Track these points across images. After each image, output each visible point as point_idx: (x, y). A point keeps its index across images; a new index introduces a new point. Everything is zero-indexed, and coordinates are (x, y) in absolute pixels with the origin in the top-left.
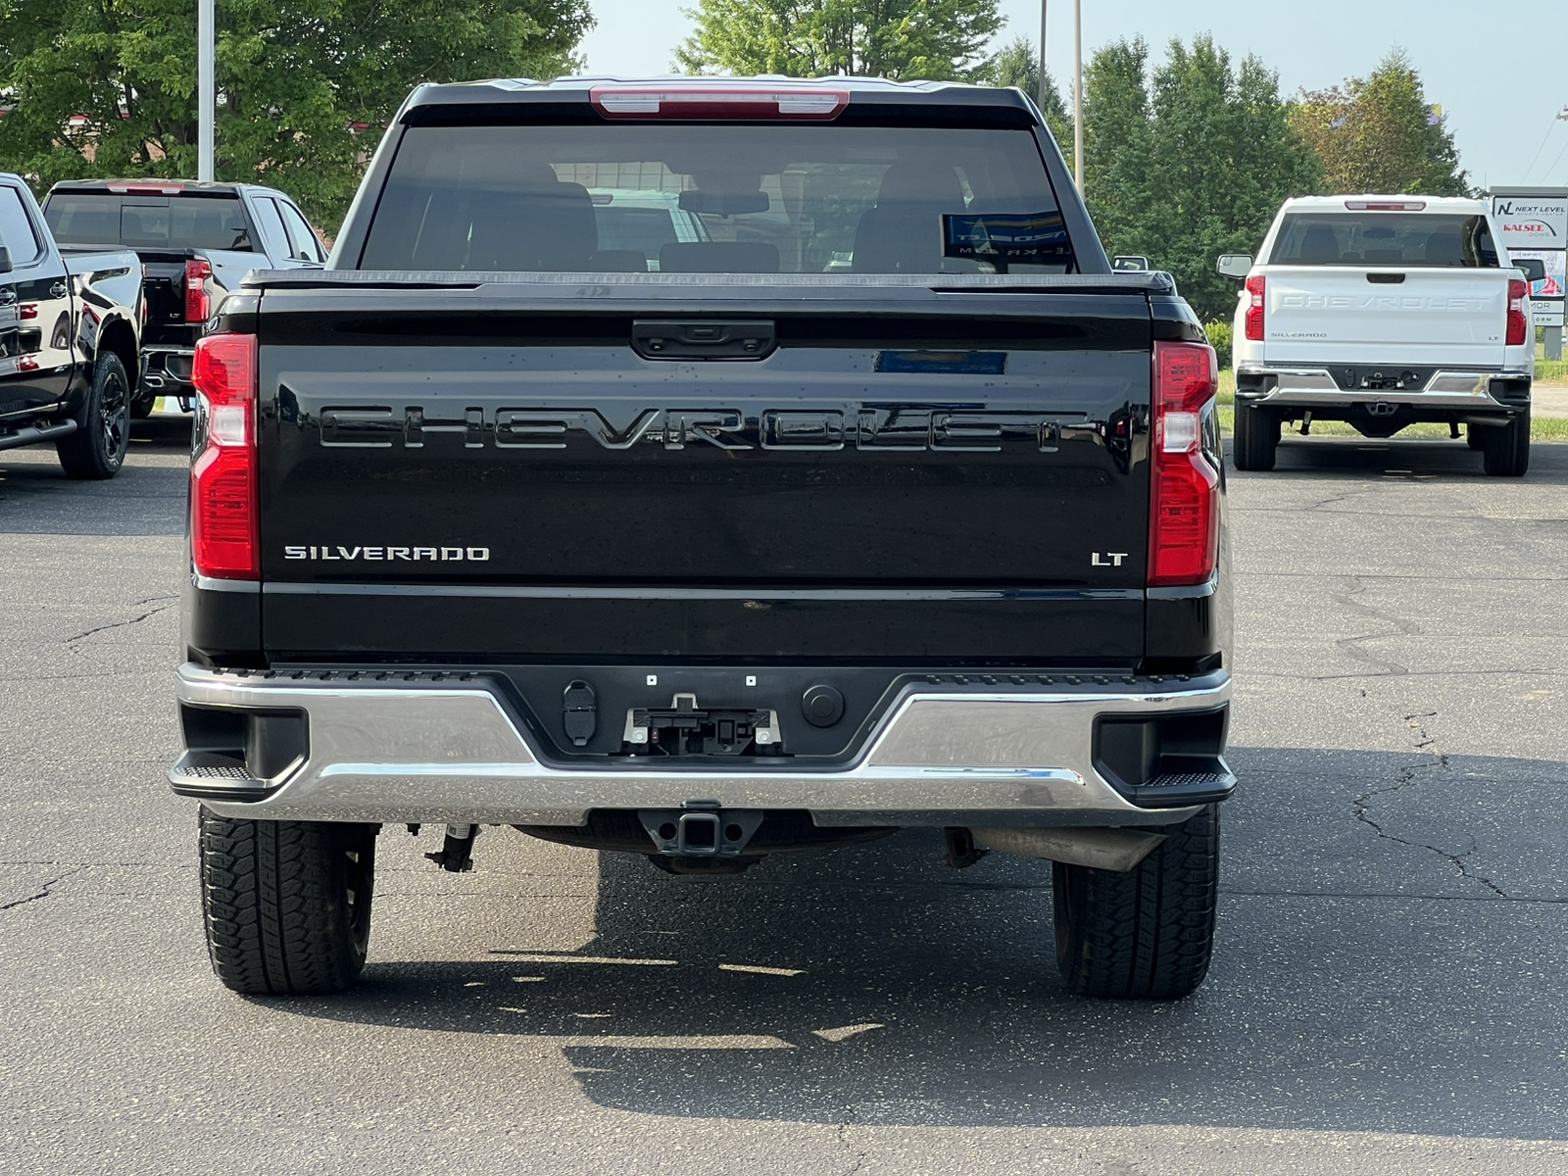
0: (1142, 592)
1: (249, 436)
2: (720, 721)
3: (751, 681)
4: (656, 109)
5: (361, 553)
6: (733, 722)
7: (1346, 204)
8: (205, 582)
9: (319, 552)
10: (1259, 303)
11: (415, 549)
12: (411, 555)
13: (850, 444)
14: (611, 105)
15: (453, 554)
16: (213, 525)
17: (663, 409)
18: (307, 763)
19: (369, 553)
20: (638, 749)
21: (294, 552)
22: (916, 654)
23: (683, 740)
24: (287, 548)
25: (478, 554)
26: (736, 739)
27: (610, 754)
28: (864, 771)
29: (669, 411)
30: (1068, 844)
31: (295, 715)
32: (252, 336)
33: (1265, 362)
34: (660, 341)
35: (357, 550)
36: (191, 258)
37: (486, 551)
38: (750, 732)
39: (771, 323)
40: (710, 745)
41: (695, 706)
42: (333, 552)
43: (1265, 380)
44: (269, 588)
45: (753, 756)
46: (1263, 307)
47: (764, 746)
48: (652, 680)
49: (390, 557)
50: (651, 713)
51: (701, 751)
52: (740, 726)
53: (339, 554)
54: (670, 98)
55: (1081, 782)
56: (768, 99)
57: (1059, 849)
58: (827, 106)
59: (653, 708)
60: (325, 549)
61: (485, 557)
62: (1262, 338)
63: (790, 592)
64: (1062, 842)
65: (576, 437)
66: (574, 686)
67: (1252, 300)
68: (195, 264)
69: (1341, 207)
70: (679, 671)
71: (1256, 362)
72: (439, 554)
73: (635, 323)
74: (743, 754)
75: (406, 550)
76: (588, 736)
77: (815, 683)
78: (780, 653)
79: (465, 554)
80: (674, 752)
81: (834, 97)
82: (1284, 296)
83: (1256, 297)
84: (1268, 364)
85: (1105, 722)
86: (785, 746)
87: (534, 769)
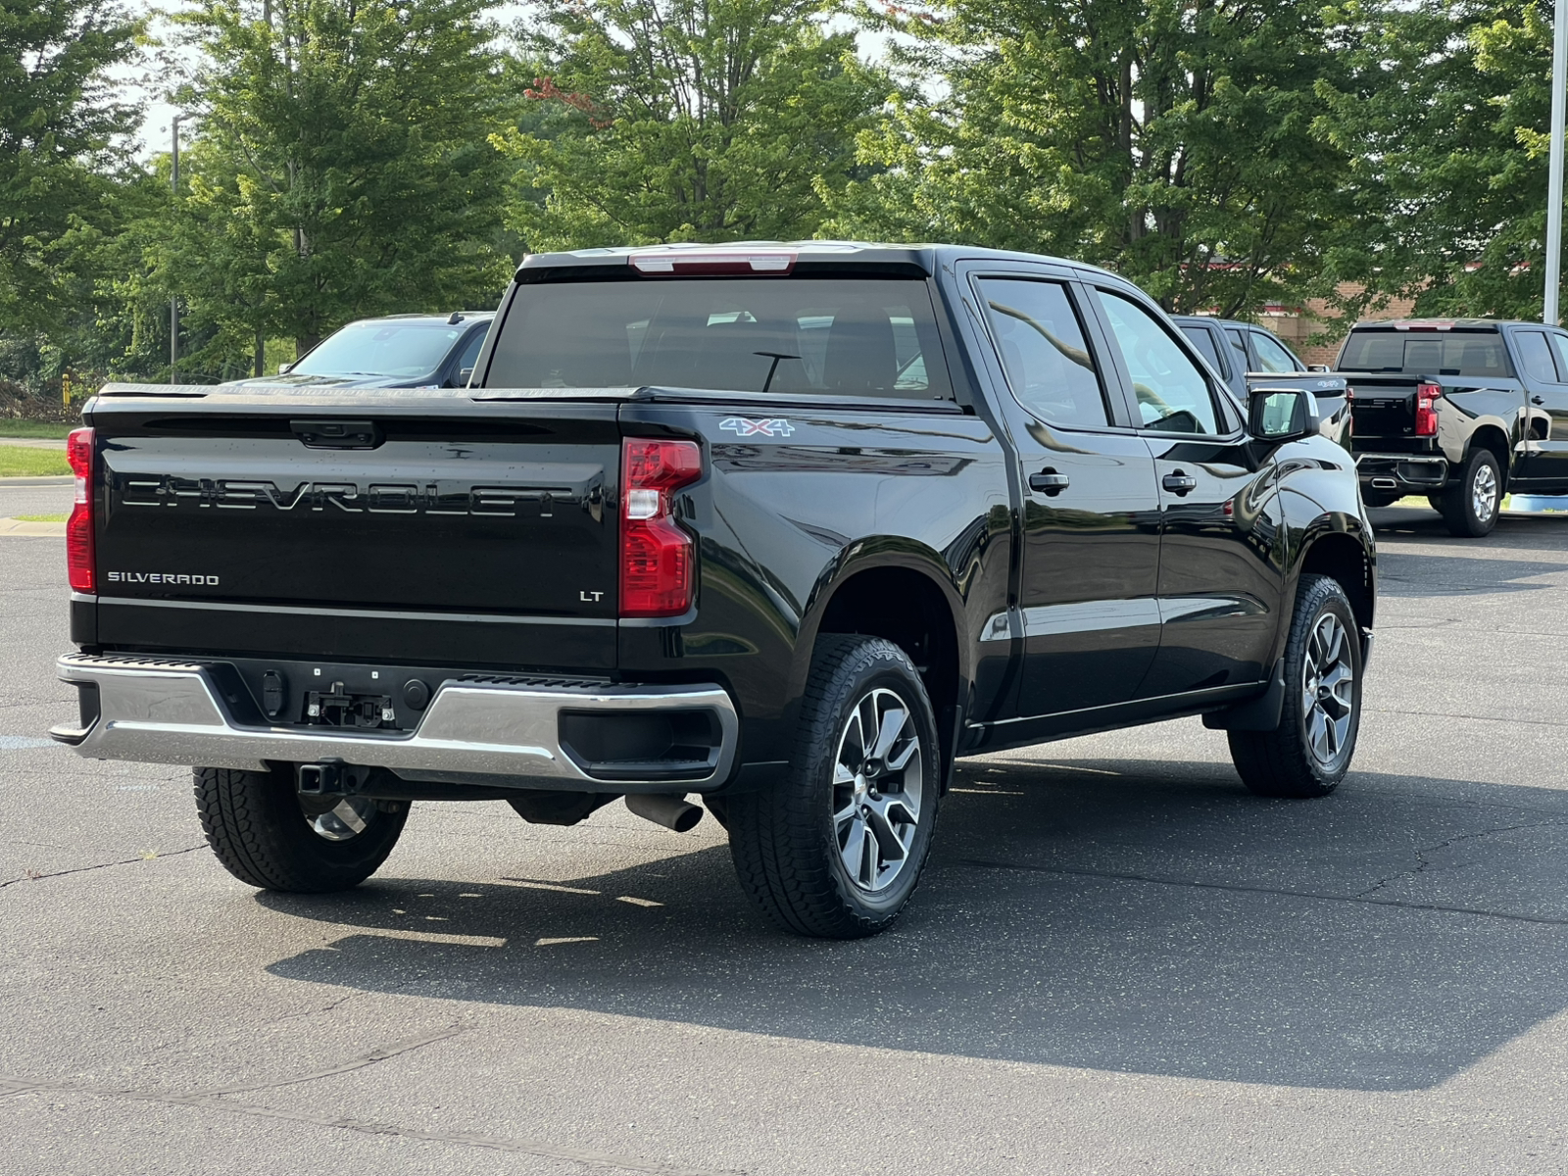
0: (615, 621)
1: (89, 496)
3: (375, 675)
5: (148, 578)
6: (372, 704)
8: (75, 596)
9: (126, 576)
11: (178, 576)
12: (175, 580)
13: (422, 508)
15: (198, 580)
17: (311, 484)
18: (101, 719)
19: (154, 578)
20: (315, 720)
21: (113, 576)
22: (441, 659)
23: (343, 715)
24: (109, 573)
25: (213, 580)
26: (375, 716)
27: (295, 723)
28: (418, 741)
29: (315, 484)
32: (92, 429)
34: (309, 435)
35: (146, 576)
36: (1423, 382)
37: (217, 578)
38: (375, 712)
39: (369, 423)
40: (359, 720)
41: (346, 692)
42: (134, 577)
44: (103, 600)
47: (386, 722)
48: (318, 672)
49: (164, 581)
50: (320, 696)
51: (354, 724)
53: (137, 578)
55: (551, 757)
60: (129, 574)
61: (216, 583)
63: (397, 613)
65: (261, 502)
68: (1425, 387)
70: (333, 666)
72: (191, 579)
73: (294, 422)
74: (376, 726)
75: (173, 577)
76: (278, 708)
77: (411, 678)
78: (392, 656)
79: (205, 580)
80: (338, 722)
85: (566, 714)
86: (397, 722)
87: (225, 730)
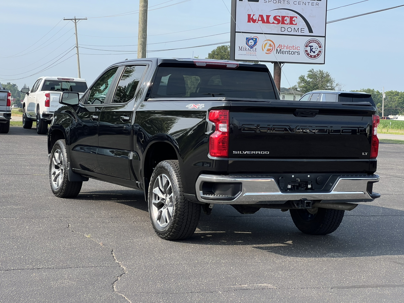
0: (369, 160)
1: (228, 130)
2: (302, 184)
3: (309, 176)
4: (205, 65)
5: (247, 152)
7: (58, 78)
10: (48, 99)
11: (256, 152)
12: (256, 153)
13: (329, 132)
14: (197, 64)
15: (263, 153)
16: (219, 147)
18: (242, 193)
20: (289, 189)
23: (296, 187)
24: (234, 151)
25: (267, 153)
26: (304, 187)
27: (285, 190)
28: (333, 192)
29: (301, 126)
30: (338, 206)
31: (240, 183)
32: (229, 111)
33: (50, 111)
34: (300, 113)
35: (246, 152)
37: (269, 152)
38: (306, 186)
39: (318, 110)
40: (300, 188)
41: (299, 181)
42: (242, 152)
43: (50, 115)
45: (307, 190)
46: (49, 100)
47: (309, 188)
48: (293, 176)
49: (252, 153)
50: (292, 182)
52: (305, 184)
54: (208, 63)
55: (364, 194)
56: (224, 64)
57: (336, 207)
58: (235, 66)
59: (293, 181)
60: (240, 152)
62: (49, 106)
64: (337, 205)
66: (282, 178)
67: (47, 98)
69: (56, 79)
70: (297, 175)
71: (47, 112)
72: (260, 153)
73: (297, 110)
74: (305, 190)
75: (255, 152)
76: (283, 187)
77: (319, 177)
78: (314, 171)
79: (265, 153)
81: (236, 65)
82: (54, 98)
83: (48, 98)
84: (50, 112)
85: (368, 183)
86: (313, 188)
87: (280, 193)
